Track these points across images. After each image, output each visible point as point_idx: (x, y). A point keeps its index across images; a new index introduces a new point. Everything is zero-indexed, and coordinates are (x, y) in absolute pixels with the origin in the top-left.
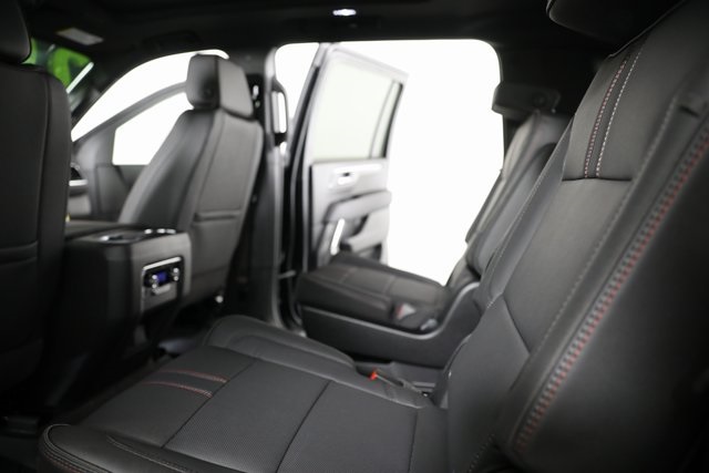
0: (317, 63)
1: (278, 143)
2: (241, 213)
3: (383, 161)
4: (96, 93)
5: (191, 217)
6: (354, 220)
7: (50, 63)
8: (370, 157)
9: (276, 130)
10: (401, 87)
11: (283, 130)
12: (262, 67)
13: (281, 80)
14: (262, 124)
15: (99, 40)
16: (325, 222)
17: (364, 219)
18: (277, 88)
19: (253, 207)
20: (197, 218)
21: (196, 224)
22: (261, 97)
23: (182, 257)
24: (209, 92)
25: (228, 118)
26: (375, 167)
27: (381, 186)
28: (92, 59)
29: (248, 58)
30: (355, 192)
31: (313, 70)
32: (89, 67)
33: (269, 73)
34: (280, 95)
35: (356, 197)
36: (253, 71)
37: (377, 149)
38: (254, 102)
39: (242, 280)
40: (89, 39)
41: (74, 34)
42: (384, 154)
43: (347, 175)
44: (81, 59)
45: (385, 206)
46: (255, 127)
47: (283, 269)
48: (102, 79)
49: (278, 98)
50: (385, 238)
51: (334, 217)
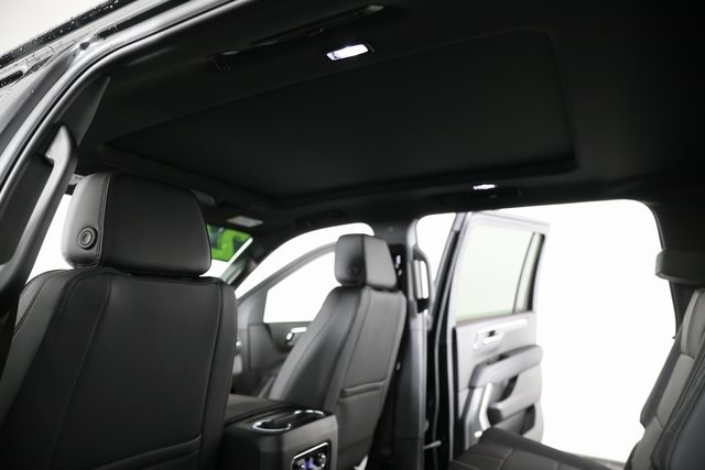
0: (457, 228)
1: (421, 310)
2: (385, 384)
3: (529, 314)
4: (253, 264)
5: (339, 393)
6: (502, 383)
7: (219, 241)
8: (514, 312)
9: (420, 297)
10: (543, 237)
11: (426, 296)
12: (405, 238)
13: (423, 248)
14: (406, 294)
15: (260, 222)
16: (472, 388)
17: (513, 380)
18: (419, 256)
19: (397, 375)
20: (343, 394)
21: (342, 400)
22: (403, 266)
23: (329, 441)
24: (356, 270)
25: (375, 294)
26: (520, 322)
27: (530, 342)
28: (252, 235)
29: (391, 229)
30: (502, 351)
31: (453, 234)
32: (250, 241)
33: (411, 243)
34: (422, 263)
35: (502, 357)
36: (395, 241)
37: (521, 303)
38: (397, 271)
39: (387, 452)
40: (251, 223)
41: (240, 220)
42: (530, 306)
43: (492, 334)
44: (243, 236)
45: (536, 364)
46: (399, 298)
47: (428, 440)
48: (260, 251)
49: (420, 266)
50: (538, 399)
51: (481, 382)
